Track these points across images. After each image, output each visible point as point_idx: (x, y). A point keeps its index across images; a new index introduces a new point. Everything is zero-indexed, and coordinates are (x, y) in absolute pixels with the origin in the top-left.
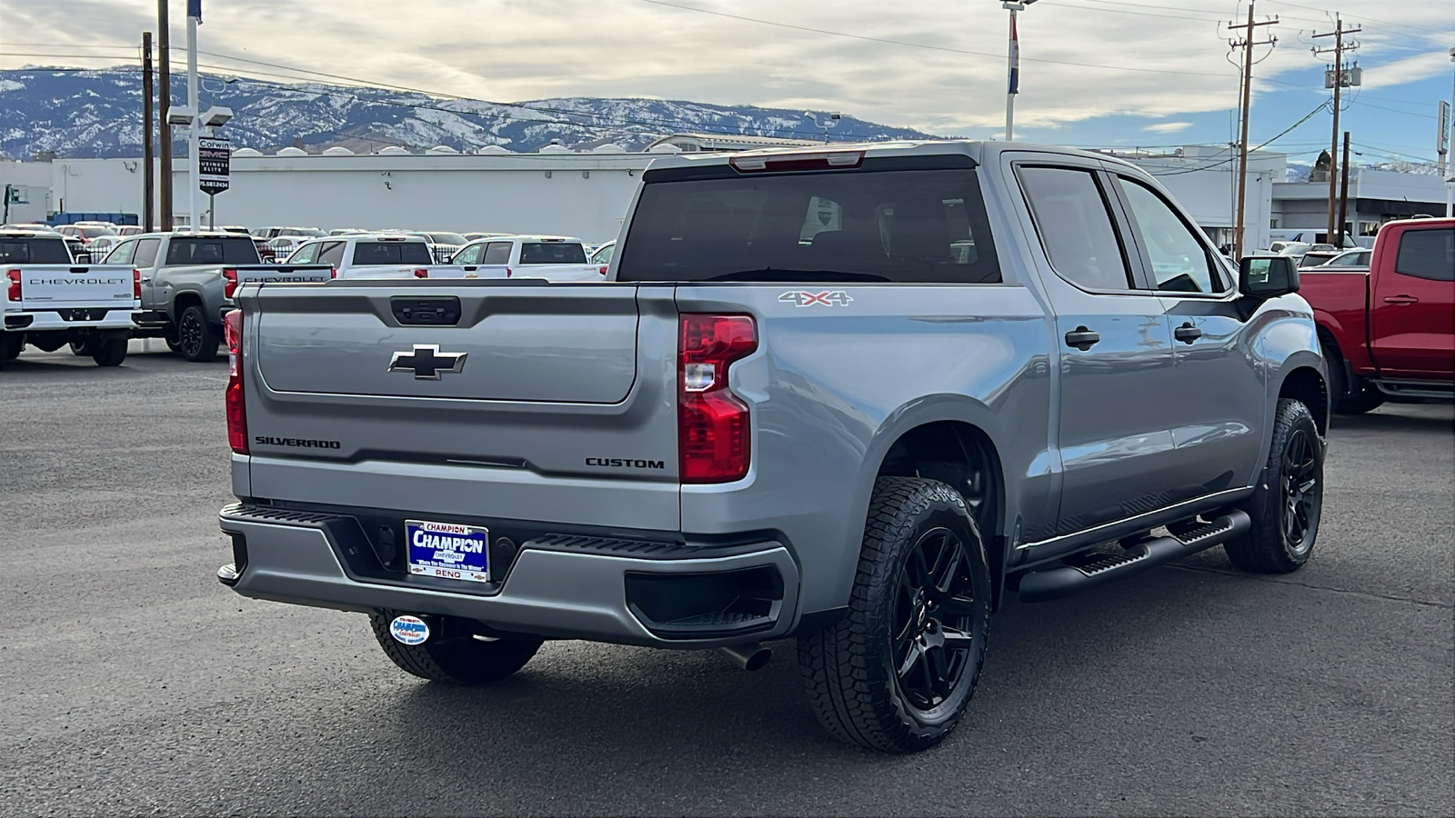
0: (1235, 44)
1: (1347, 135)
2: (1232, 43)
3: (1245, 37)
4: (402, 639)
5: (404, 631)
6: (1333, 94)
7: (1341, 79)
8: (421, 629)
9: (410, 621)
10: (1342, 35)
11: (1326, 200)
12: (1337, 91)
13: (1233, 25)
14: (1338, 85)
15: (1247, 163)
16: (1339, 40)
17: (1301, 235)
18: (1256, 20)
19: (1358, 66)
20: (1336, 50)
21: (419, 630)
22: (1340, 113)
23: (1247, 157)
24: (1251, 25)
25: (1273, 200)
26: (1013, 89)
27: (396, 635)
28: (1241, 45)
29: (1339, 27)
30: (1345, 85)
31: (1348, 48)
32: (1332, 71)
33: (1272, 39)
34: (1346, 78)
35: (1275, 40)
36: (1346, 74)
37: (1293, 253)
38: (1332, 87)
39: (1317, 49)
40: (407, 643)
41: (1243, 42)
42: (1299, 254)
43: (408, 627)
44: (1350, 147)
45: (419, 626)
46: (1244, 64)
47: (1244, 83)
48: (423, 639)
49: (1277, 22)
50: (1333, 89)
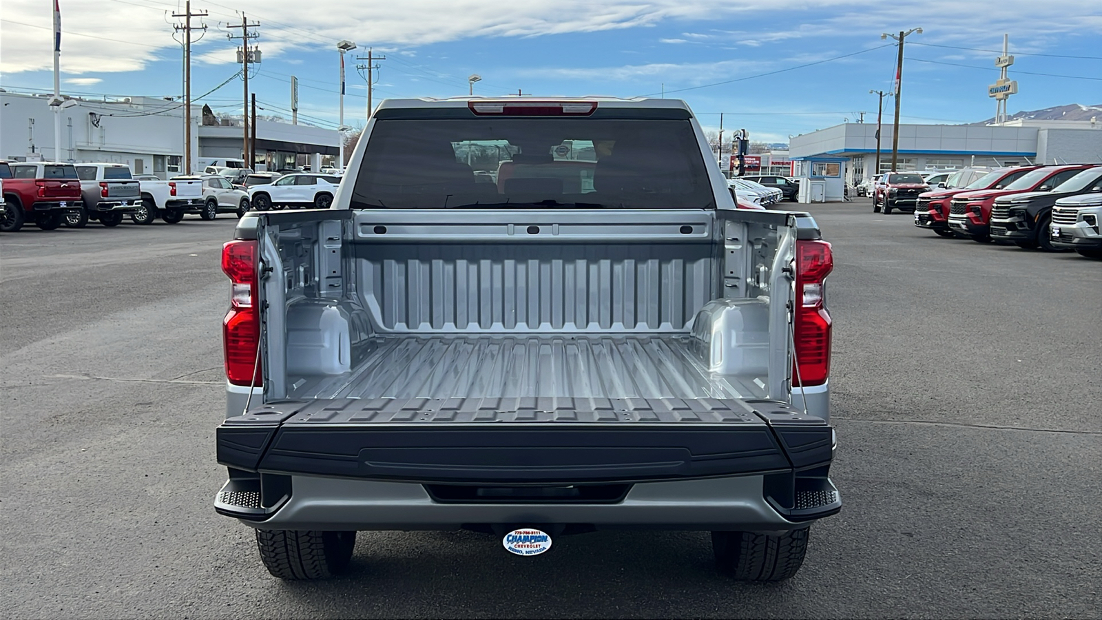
0: (178, 28)
1: (253, 95)
2: (176, 26)
3: (185, 24)
4: (518, 551)
5: (521, 543)
6: (243, 67)
7: (248, 58)
8: (544, 539)
9: (527, 533)
10: (247, 28)
11: (242, 139)
12: (246, 65)
13: (175, 14)
14: (247, 61)
15: (191, 111)
16: (245, 31)
17: (216, 162)
18: (192, 12)
19: (259, 49)
20: (243, 38)
21: (539, 541)
22: (248, 80)
23: (191, 107)
24: (189, 15)
25: (199, 138)
26: (57, 49)
27: (510, 548)
28: (182, 28)
29: (245, 22)
30: (251, 62)
31: (251, 37)
32: (242, 51)
33: (204, 26)
34: (252, 57)
35: (206, 27)
36: (251, 55)
37: (227, 174)
38: (242, 62)
39: (231, 36)
40: (525, 554)
41: (183, 26)
42: (232, 175)
43: (526, 539)
44: (256, 103)
45: (539, 537)
46: (185, 42)
47: (186, 55)
48: (544, 548)
49: (207, 15)
50: (243, 64)
